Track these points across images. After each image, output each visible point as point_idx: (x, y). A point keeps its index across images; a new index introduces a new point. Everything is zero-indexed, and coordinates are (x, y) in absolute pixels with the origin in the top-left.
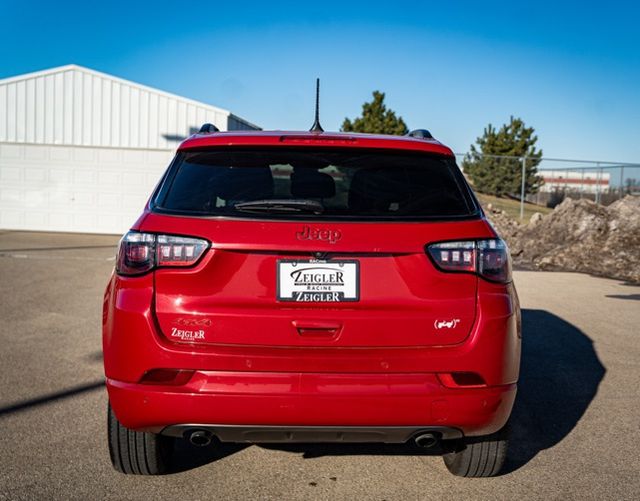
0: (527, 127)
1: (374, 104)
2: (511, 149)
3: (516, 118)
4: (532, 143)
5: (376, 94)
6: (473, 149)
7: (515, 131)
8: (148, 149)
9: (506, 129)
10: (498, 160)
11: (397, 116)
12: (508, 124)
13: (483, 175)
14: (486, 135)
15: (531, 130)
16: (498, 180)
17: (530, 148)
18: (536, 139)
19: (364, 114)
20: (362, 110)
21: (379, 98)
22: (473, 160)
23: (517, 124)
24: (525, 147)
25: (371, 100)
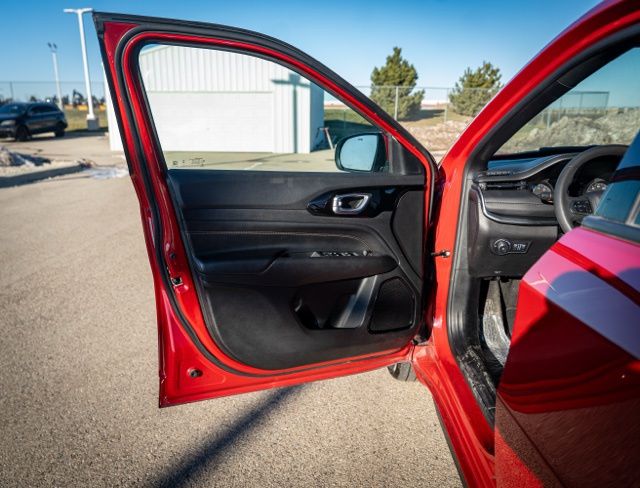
0: (495, 68)
1: (394, 57)
2: (483, 84)
3: (487, 62)
4: (498, 79)
5: (395, 49)
6: (457, 85)
7: (486, 72)
8: (257, 92)
9: (480, 70)
10: (475, 92)
11: (410, 64)
12: (482, 66)
13: (463, 103)
14: (466, 75)
15: (498, 70)
16: (474, 106)
17: (497, 83)
18: (500, 76)
19: (388, 64)
20: (386, 61)
21: (398, 51)
22: (456, 93)
23: (488, 67)
24: (493, 82)
25: (392, 53)
